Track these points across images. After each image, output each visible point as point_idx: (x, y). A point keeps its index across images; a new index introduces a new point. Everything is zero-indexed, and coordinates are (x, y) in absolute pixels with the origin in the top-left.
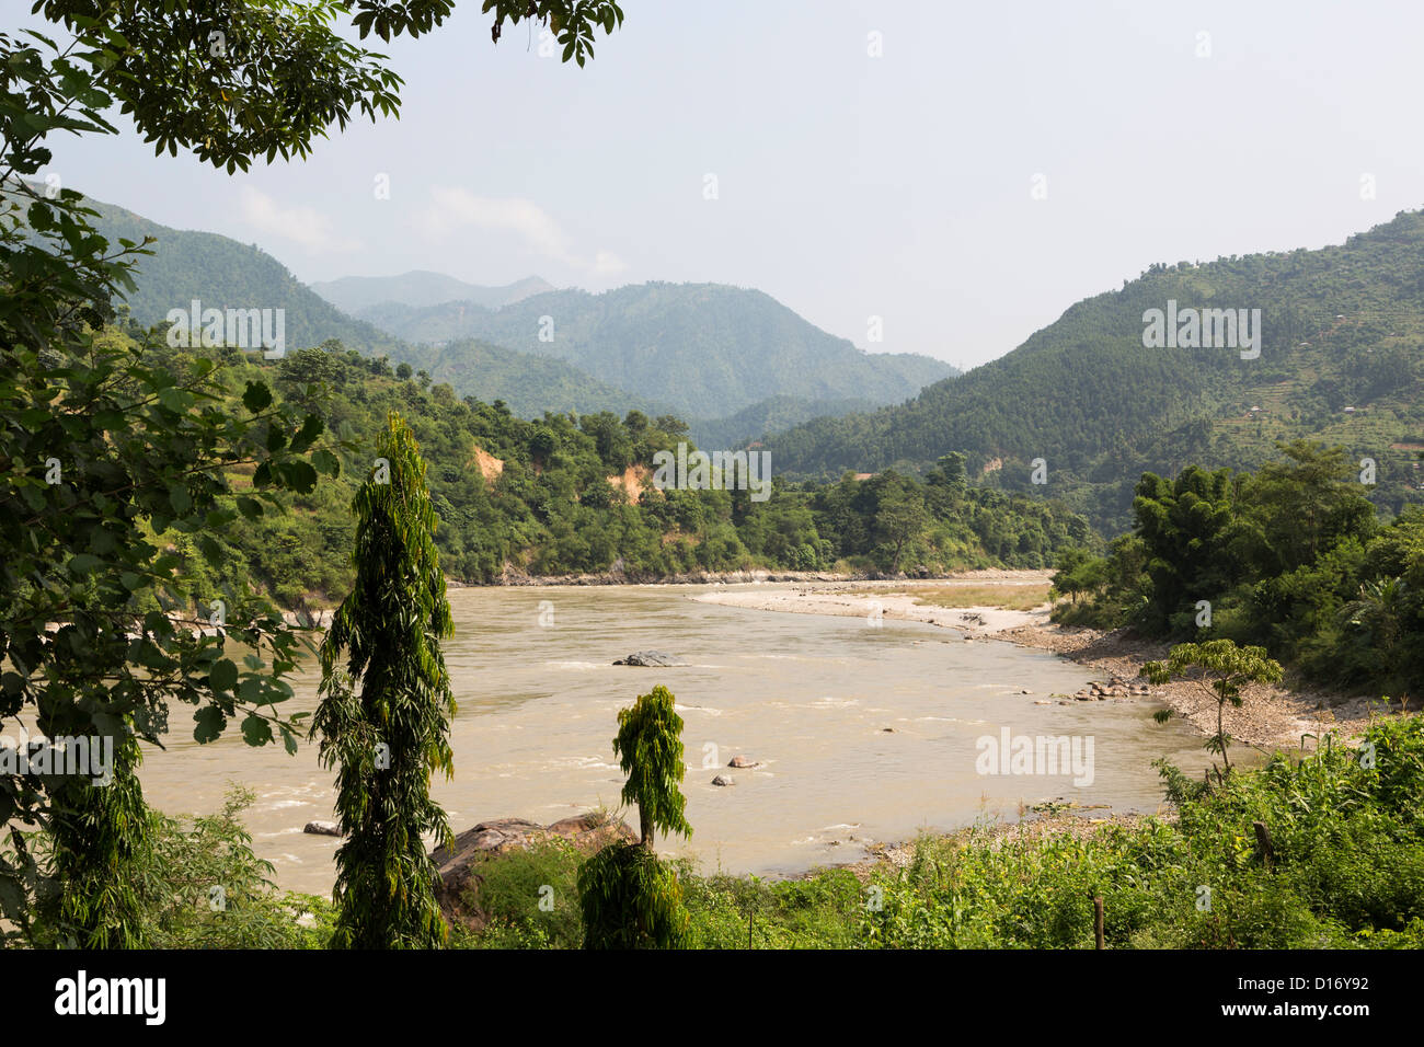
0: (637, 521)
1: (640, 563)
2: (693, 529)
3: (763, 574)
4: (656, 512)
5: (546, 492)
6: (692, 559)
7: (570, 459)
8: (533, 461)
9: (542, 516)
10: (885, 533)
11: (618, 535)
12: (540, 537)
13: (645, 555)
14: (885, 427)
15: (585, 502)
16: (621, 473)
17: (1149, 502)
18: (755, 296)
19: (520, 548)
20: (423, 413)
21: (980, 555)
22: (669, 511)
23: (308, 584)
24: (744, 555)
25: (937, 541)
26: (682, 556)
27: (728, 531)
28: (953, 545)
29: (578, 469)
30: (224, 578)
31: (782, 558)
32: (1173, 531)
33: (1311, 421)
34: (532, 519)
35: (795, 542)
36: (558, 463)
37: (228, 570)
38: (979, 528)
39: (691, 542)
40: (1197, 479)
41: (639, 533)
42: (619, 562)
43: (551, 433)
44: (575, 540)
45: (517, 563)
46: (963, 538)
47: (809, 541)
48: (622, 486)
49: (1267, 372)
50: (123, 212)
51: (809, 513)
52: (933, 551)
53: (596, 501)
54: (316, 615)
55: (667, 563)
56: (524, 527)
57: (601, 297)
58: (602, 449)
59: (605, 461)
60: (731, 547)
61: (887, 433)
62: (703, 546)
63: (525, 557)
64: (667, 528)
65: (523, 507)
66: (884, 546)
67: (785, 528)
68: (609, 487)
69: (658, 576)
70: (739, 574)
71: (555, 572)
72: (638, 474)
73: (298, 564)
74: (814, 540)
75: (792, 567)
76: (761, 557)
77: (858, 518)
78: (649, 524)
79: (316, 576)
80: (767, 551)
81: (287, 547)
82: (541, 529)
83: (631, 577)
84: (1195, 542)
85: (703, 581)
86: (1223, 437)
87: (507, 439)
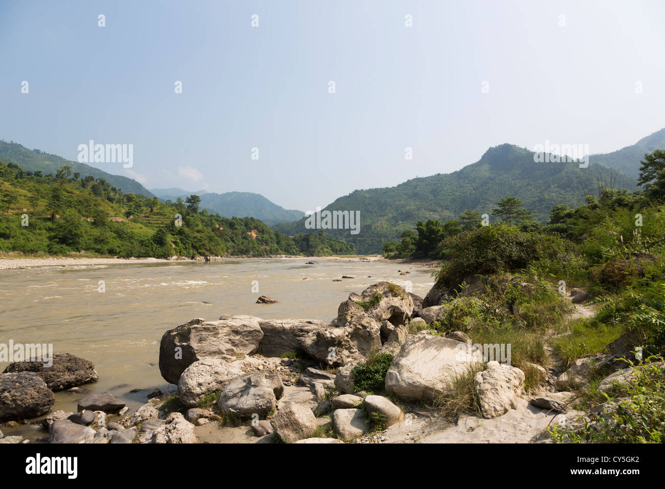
0: (256, 243)
1: (257, 253)
2: (268, 245)
3: (285, 256)
4: (260, 241)
5: (234, 235)
6: (268, 252)
7: (239, 228)
8: (230, 228)
9: (233, 241)
10: (311, 247)
11: (252, 246)
12: (233, 246)
13: (258, 251)
14: (296, 225)
15: (243, 238)
16: (251, 232)
18: (259, 195)
19: (229, 249)
20: (203, 216)
21: (331, 252)
22: (263, 241)
23: (206, 250)
24: (280, 251)
25: (322, 249)
26: (266, 251)
27: (276, 246)
28: (326, 250)
29: (241, 230)
31: (288, 252)
32: (427, 234)
33: (393, 225)
34: (231, 242)
35: (291, 248)
36: (236, 229)
38: (331, 246)
39: (268, 248)
40: (432, 222)
41: (256, 245)
42: (252, 253)
43: (235, 222)
44: (242, 247)
45: (228, 252)
46: (327, 248)
47: (294, 248)
48: (251, 235)
49: (382, 214)
51: (294, 242)
52: (321, 251)
53: (245, 238)
54: (209, 258)
55: (263, 253)
56: (229, 244)
58: (246, 225)
59: (247, 229)
60: (277, 249)
61: (296, 227)
62: (271, 249)
63: (230, 251)
64: (262, 245)
65: (229, 239)
66: (311, 250)
67: (289, 245)
68: (248, 235)
69: (261, 256)
70: (279, 256)
71: (237, 255)
72: (254, 232)
73: (204, 245)
74: (295, 248)
75: (291, 255)
76: (284, 252)
77: (305, 243)
78: (258, 244)
79: (208, 248)
80: (285, 251)
81: (200, 241)
82: (233, 244)
83: (254, 256)
84: (433, 236)
85: (271, 257)
86: (375, 228)
87: (224, 223)
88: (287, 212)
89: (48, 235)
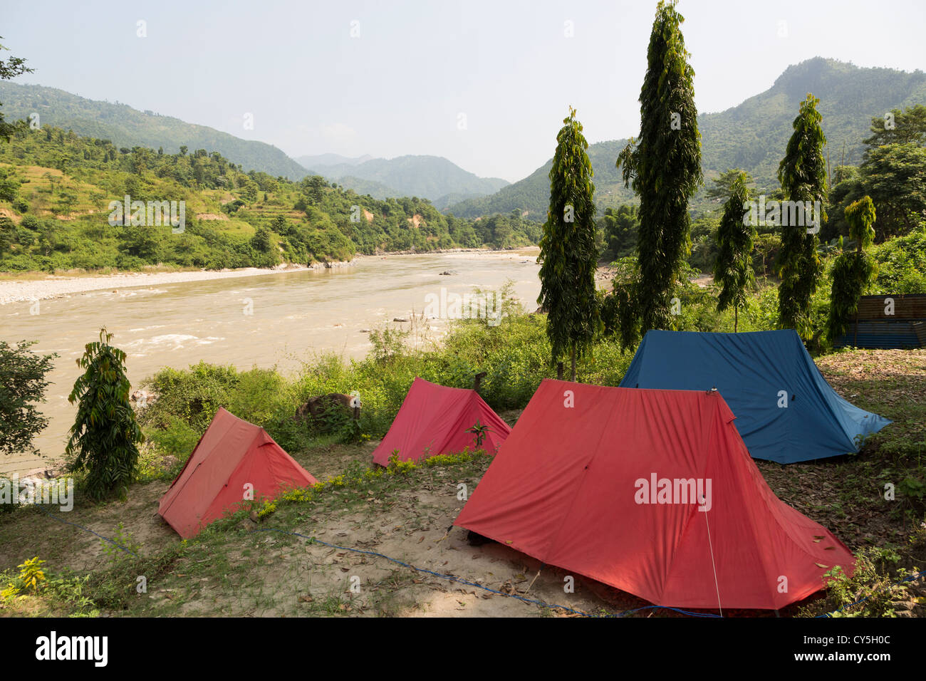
0: (418, 233)
1: (420, 247)
2: (436, 235)
3: (460, 249)
4: (424, 230)
5: (388, 224)
6: (437, 245)
7: (395, 213)
8: (383, 214)
9: (388, 232)
10: (498, 235)
11: (413, 238)
12: (387, 239)
13: (422, 244)
14: (490, 201)
15: (401, 227)
16: (412, 217)
17: (610, 217)
18: (443, 160)
19: (381, 243)
20: (346, 199)
21: (528, 241)
22: (429, 230)
23: (327, 254)
24: (453, 243)
25: (514, 238)
26: (433, 244)
27: (448, 236)
28: (519, 239)
29: (398, 216)
30: (299, 252)
31: (465, 244)
33: (628, 196)
34: (385, 233)
35: (469, 239)
36: (391, 214)
37: (300, 249)
38: (528, 233)
39: (436, 240)
41: (419, 237)
42: (413, 247)
43: (388, 204)
44: (399, 240)
45: (380, 248)
46: (522, 236)
47: (474, 238)
48: (413, 222)
49: (613, 180)
50: (227, 134)
51: (473, 229)
52: (513, 241)
53: (404, 227)
54: (330, 264)
55: (429, 247)
56: (382, 236)
57: (390, 161)
58: (405, 209)
59: (407, 214)
60: (449, 241)
61: (489, 204)
62: (440, 241)
63: (383, 246)
64: (428, 235)
65: (381, 229)
66: (497, 240)
67: (466, 234)
68: (408, 222)
69: (427, 251)
70: (452, 250)
71: (393, 251)
72: (417, 218)
73: (323, 247)
74: (475, 238)
75: (468, 247)
76: (458, 244)
77: (489, 230)
78: (422, 234)
79: (329, 251)
80: (460, 242)
81: (318, 241)
82: (388, 237)
83: (417, 252)
84: (626, 229)
85: (441, 252)
86: (600, 202)
87: (374, 207)
88: (484, 181)
89: (118, 244)
